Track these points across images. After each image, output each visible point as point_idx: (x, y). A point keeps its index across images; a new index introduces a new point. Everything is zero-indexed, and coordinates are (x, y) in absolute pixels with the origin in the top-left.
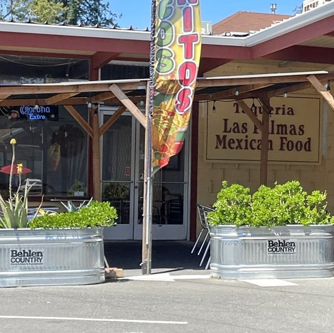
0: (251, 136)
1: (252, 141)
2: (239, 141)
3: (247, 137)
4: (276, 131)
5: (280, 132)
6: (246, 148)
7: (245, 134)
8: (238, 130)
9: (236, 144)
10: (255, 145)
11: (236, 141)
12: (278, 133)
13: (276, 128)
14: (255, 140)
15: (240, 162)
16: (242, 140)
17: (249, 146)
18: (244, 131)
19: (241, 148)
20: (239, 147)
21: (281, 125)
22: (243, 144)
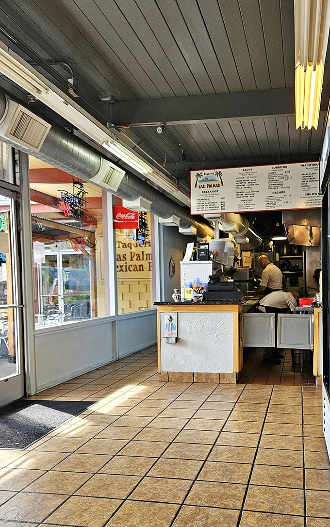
0: (129, 263)
1: (129, 266)
2: (121, 267)
3: (126, 263)
4: (145, 258)
5: (148, 259)
6: (126, 271)
7: (125, 262)
8: (120, 259)
9: (120, 268)
10: (132, 269)
11: (119, 267)
12: (147, 259)
13: (145, 256)
14: (131, 265)
15: (122, 280)
16: (123, 266)
17: (128, 270)
18: (124, 259)
19: (123, 271)
20: (122, 270)
21: (149, 254)
22: (124, 268)
